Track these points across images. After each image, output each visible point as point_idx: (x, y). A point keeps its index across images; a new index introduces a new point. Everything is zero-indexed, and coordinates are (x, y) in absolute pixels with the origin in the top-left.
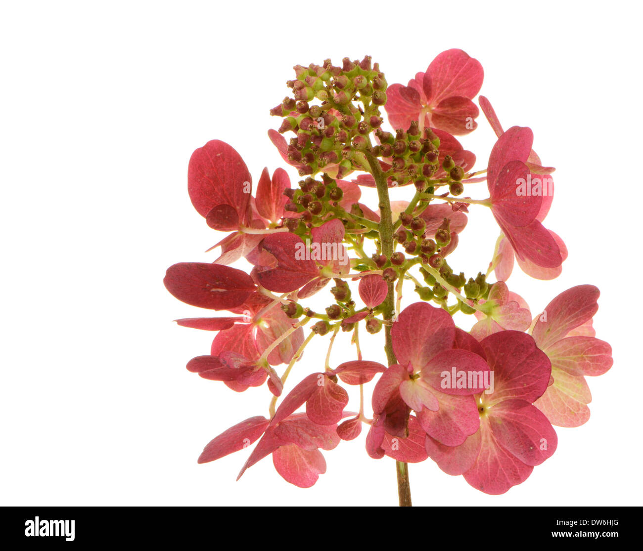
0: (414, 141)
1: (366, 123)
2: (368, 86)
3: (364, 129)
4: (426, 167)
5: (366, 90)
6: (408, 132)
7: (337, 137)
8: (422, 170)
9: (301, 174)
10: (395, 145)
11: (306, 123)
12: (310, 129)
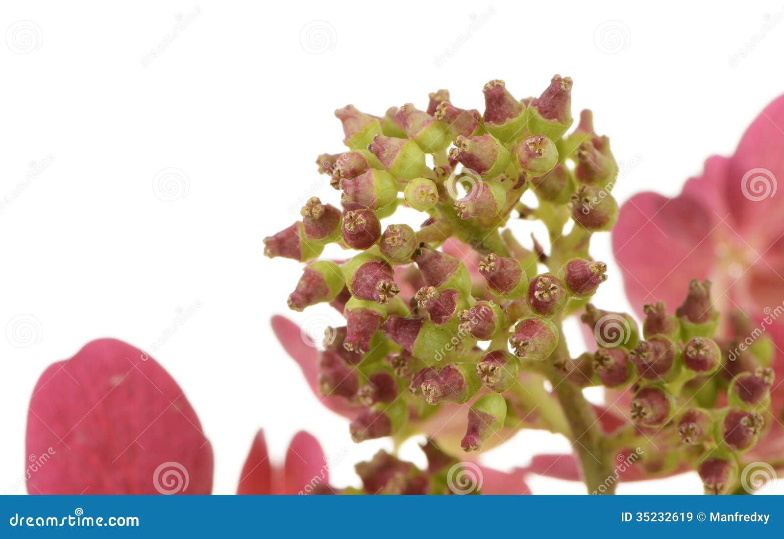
0: (698, 340)
1: (553, 280)
2: (560, 171)
3: (546, 296)
4: (733, 420)
5: (554, 182)
6: (680, 313)
7: (464, 320)
8: (722, 428)
9: (357, 436)
10: (639, 351)
11: (369, 279)
12: (382, 297)
